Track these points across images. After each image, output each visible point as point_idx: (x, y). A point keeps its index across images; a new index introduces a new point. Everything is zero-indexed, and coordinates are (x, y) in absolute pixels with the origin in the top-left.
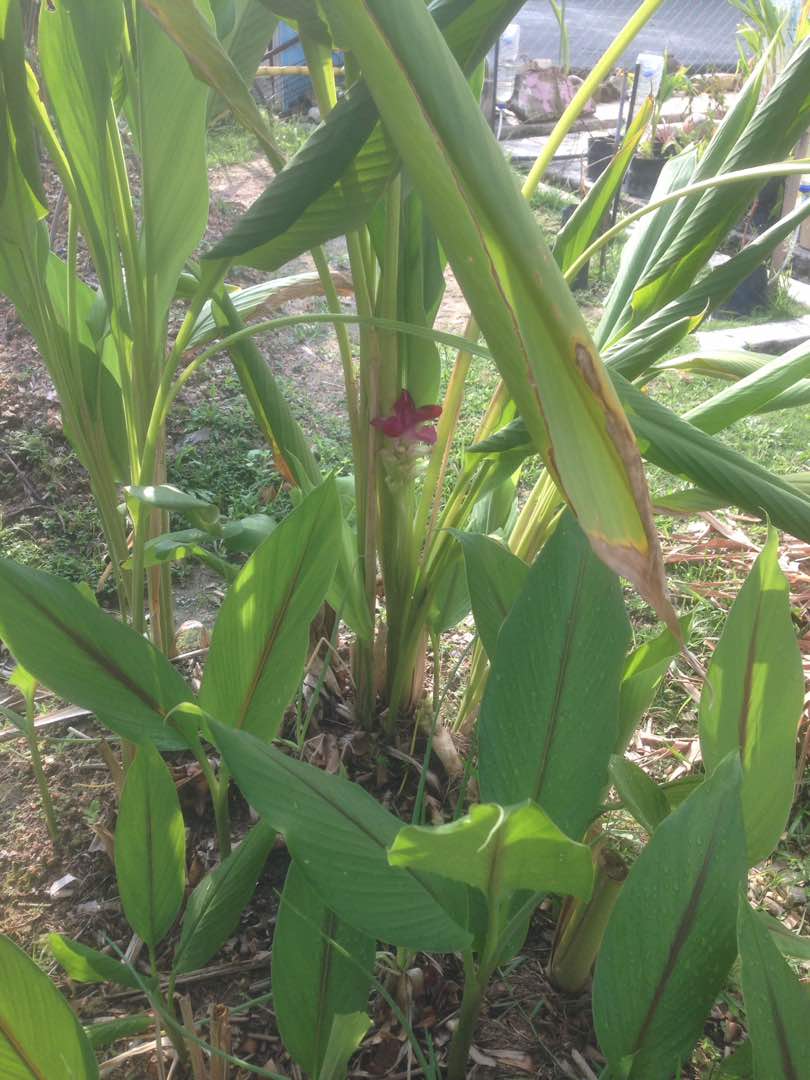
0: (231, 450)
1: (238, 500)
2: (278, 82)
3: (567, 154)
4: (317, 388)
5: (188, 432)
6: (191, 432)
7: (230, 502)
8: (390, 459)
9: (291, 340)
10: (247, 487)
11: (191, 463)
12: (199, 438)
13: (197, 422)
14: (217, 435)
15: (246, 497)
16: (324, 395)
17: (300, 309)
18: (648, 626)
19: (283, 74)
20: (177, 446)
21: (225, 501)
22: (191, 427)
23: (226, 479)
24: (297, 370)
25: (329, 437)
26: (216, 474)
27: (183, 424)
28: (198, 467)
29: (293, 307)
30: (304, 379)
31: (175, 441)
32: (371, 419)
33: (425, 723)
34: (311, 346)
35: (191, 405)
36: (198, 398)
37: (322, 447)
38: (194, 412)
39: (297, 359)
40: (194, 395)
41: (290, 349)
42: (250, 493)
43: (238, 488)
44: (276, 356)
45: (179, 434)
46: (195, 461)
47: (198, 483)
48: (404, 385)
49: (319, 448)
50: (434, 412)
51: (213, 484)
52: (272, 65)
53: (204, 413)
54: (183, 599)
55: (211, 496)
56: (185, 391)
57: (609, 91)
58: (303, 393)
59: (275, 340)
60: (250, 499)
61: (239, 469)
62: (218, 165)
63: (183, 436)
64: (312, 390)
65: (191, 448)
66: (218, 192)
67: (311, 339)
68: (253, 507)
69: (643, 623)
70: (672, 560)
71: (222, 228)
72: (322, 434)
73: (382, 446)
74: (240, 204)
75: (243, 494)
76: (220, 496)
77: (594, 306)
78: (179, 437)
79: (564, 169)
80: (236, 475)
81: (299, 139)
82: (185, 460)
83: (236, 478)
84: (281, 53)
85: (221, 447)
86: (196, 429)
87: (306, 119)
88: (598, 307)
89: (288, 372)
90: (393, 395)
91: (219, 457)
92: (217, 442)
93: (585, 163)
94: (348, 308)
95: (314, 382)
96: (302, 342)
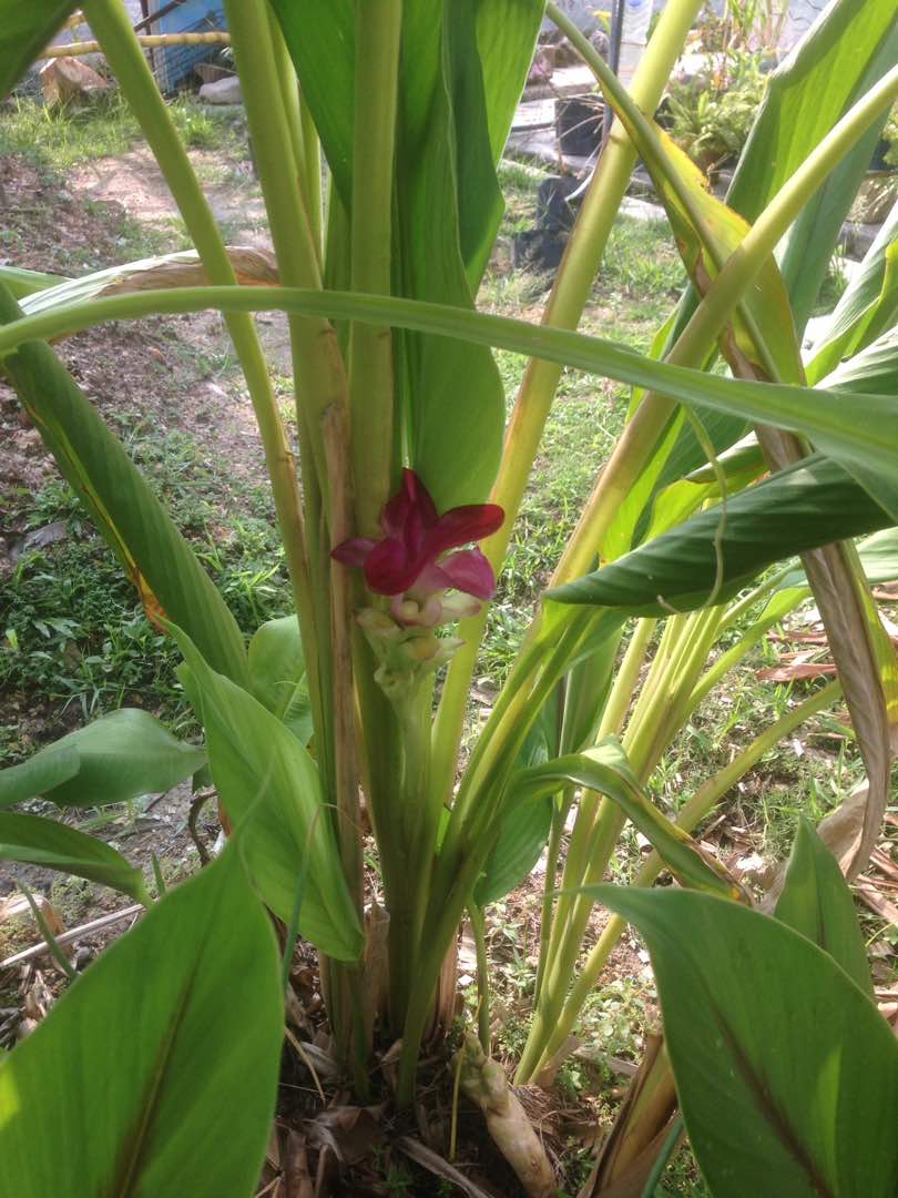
0: (102, 551)
1: (118, 630)
2: (159, 55)
3: (527, 124)
4: (232, 442)
5: (32, 529)
6: (38, 527)
7: (107, 634)
8: (385, 634)
9: (191, 377)
10: (131, 607)
11: (36, 578)
12: (49, 537)
13: (46, 510)
14: (78, 529)
15: (130, 624)
16: (244, 452)
17: (201, 332)
18: (781, 788)
19: (164, 45)
20: (14, 553)
21: (98, 633)
22: (36, 520)
23: (97, 598)
24: (202, 419)
25: (254, 515)
26: (81, 592)
27: (23, 517)
28: (49, 583)
29: (193, 331)
30: (212, 430)
31: (10, 546)
32: (333, 545)
33: (472, 1083)
34: (219, 382)
35: (35, 487)
36: (46, 473)
37: (245, 533)
38: (39, 497)
39: (201, 402)
40: (40, 470)
41: (190, 389)
42: (138, 618)
43: (117, 611)
44: (170, 400)
45: (18, 534)
46: (44, 576)
47: (50, 610)
48: (407, 463)
49: (240, 536)
50: (484, 520)
51: (76, 607)
52: (149, 33)
53: (56, 497)
54: (36, 804)
55: (73, 629)
56: (25, 464)
57: (565, 54)
58: (211, 451)
59: (168, 378)
60: (136, 626)
61: (117, 581)
62: (85, 159)
63: (24, 536)
64: (225, 446)
65: (37, 553)
66: (86, 191)
67: (220, 372)
68: (143, 639)
69: (772, 782)
70: (802, 675)
71: (88, 232)
72: (244, 511)
73: (363, 603)
74: (114, 202)
75: (127, 618)
76: (88, 625)
77: (598, 304)
78: (18, 539)
79: (527, 142)
80: (112, 591)
81: (189, 120)
82: (28, 574)
83: (114, 595)
84: (160, 20)
85: (86, 548)
86: (44, 523)
87: (198, 98)
88: (602, 306)
89: (188, 422)
90: (382, 486)
91: (83, 563)
92: (77, 540)
93: (553, 134)
94: (269, 328)
95: (228, 434)
96: (207, 378)
